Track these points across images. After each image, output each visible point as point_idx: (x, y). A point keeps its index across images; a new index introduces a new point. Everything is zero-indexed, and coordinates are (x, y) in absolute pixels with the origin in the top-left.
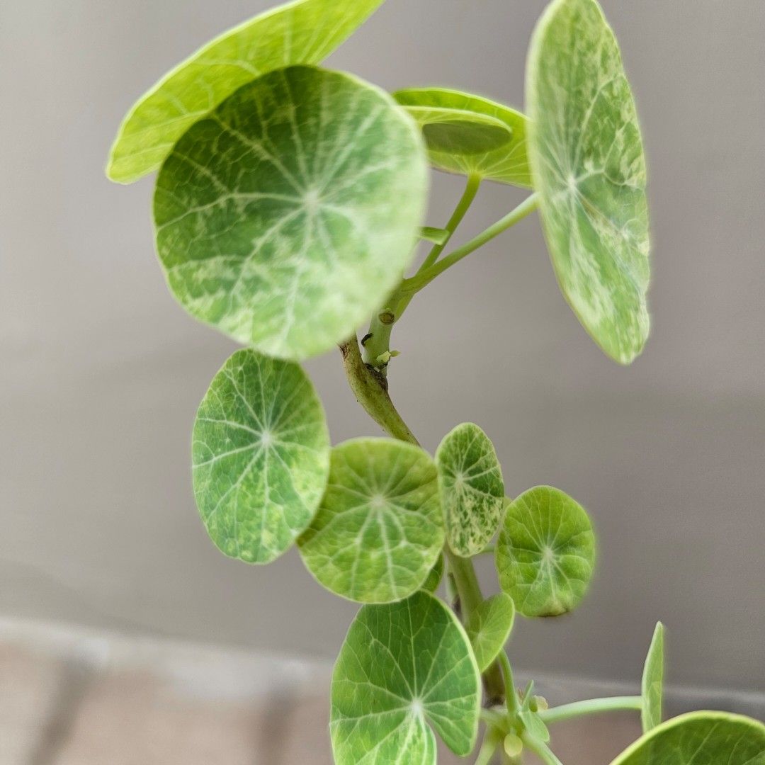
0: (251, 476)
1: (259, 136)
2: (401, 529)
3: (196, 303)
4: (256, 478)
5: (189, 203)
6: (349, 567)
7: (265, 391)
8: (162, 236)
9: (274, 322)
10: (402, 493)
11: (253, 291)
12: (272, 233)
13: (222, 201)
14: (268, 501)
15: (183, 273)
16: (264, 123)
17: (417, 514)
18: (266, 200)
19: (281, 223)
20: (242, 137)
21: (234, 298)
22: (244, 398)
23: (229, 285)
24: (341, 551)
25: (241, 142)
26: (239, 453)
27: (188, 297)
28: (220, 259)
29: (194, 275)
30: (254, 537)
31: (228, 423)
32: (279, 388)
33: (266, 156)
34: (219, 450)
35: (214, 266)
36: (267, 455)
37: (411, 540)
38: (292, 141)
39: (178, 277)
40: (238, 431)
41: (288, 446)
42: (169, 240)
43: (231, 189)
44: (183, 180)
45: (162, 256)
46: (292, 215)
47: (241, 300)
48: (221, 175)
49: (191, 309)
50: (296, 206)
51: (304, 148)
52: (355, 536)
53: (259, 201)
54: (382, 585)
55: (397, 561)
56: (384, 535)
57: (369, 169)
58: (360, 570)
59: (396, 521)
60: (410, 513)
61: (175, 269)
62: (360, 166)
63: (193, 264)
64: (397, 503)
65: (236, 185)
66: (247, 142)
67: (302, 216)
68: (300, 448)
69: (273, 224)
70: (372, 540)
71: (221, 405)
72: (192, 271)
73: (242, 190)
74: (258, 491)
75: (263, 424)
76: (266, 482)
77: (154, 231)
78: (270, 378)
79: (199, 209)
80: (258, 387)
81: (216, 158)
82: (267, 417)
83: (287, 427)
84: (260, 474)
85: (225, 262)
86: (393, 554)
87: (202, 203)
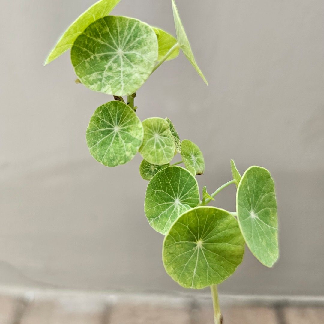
0: (115, 140)
1: (99, 37)
2: (164, 142)
3: (92, 86)
4: (118, 140)
5: (82, 59)
6: (154, 155)
7: (112, 115)
8: (76, 69)
9: (118, 87)
10: (162, 132)
11: (109, 80)
12: (110, 63)
13: (92, 57)
14: (125, 144)
15: (85, 79)
16: (100, 34)
17: (167, 138)
18: (106, 54)
19: (112, 60)
20: (94, 38)
21: (103, 83)
22: (105, 120)
23: (101, 80)
24: (151, 151)
25: (94, 40)
26: (108, 137)
27: (89, 85)
28: (96, 73)
29: (89, 79)
30: (123, 155)
31: (100, 130)
32: (117, 112)
33: (103, 43)
34: (99, 139)
35: (94, 76)
36: (119, 133)
37: (168, 145)
38: (111, 37)
39: (85, 80)
40: (104, 131)
41: (125, 128)
42: (79, 70)
43: (94, 53)
44: (79, 53)
45: (78, 75)
46: (115, 57)
47: (105, 83)
48: (90, 50)
49: (91, 88)
50: (115, 55)
51: (114, 38)
52: (153, 146)
53: (104, 55)
54: (164, 158)
55: (166, 151)
56: (160, 145)
57: (137, 39)
58: (157, 155)
59: (162, 141)
60: (165, 138)
61: (83, 78)
62: (134, 39)
63: (88, 76)
64: (161, 136)
65: (95, 52)
66: (96, 40)
67: (119, 57)
68: (130, 126)
69: (109, 61)
70: (158, 147)
71: (96, 125)
72: (88, 78)
73: (98, 53)
74: (120, 143)
75: (114, 125)
76: (122, 139)
77: (73, 68)
78: (113, 110)
79: (86, 60)
80: (109, 115)
81: (87, 45)
82: (115, 122)
83: (123, 123)
84: (118, 138)
85: (98, 74)
86: (164, 149)
87: (86, 59)
